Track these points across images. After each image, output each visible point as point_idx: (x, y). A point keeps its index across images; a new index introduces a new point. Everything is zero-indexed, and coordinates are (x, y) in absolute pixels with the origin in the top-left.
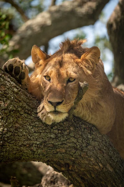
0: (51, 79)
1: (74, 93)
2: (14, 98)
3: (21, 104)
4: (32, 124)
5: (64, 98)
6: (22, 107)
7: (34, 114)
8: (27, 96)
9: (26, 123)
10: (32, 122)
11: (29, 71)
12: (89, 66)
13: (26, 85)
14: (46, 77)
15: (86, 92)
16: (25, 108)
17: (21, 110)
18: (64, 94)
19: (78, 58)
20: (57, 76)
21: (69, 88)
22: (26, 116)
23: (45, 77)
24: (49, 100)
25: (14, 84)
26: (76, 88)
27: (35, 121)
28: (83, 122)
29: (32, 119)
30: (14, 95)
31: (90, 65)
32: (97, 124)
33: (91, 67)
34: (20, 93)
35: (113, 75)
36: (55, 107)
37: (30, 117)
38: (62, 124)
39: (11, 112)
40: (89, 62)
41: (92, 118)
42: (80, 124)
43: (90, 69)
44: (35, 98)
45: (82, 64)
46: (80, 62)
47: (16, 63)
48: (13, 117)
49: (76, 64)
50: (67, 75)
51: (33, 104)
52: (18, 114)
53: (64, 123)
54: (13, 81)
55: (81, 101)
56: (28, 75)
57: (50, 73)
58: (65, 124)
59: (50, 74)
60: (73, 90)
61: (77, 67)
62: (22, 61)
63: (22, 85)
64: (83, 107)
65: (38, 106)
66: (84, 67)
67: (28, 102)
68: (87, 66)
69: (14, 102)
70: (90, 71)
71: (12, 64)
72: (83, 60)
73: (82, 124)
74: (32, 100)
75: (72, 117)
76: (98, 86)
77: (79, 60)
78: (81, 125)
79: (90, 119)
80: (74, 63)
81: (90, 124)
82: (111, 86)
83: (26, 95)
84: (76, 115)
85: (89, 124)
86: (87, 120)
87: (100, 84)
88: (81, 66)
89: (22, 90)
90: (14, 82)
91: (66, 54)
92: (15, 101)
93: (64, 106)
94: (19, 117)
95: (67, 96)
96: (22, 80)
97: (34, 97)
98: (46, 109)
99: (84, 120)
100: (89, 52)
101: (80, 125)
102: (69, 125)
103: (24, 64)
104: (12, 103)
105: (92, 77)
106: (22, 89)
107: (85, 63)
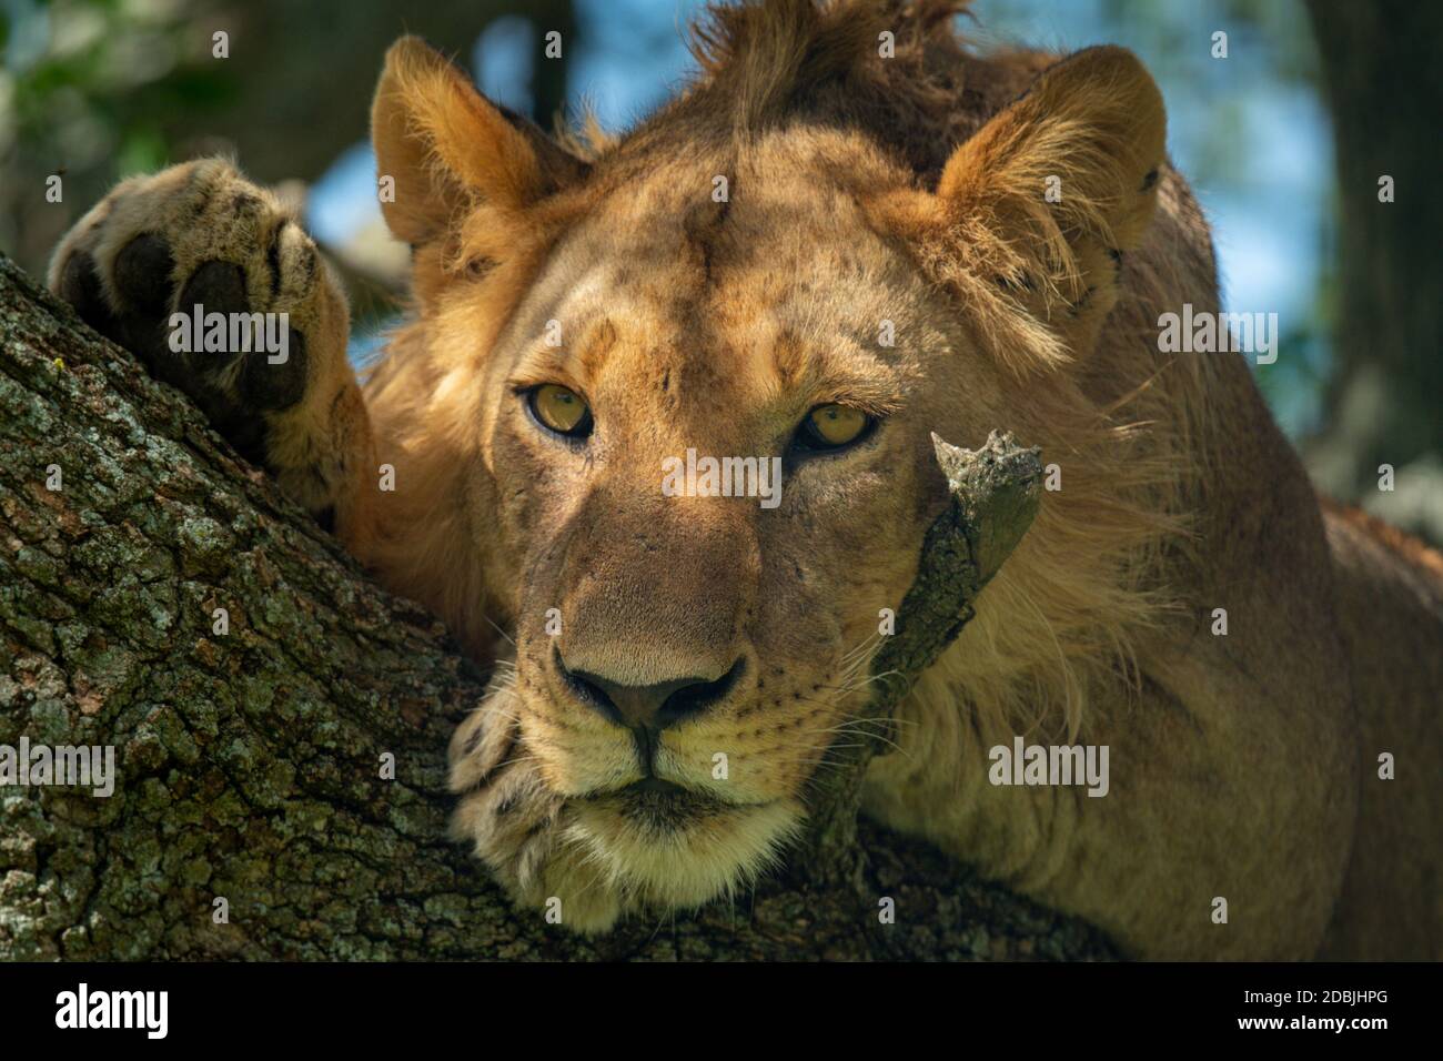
0: (602, 428)
1: (867, 574)
2: (178, 618)
3: (258, 693)
4: (390, 927)
5: (755, 634)
6: (269, 731)
7: (408, 807)
8: (329, 600)
9: (318, 906)
10: (388, 899)
11: (355, 314)
12: (1040, 271)
13: (315, 471)
14: (544, 394)
15: (1006, 549)
16: (307, 736)
17: (262, 764)
18: (749, 594)
19: (913, 185)
20: (674, 386)
21: (810, 523)
22: (319, 825)
23: (529, 393)
24: (573, 662)
25: (185, 466)
26: (889, 527)
27: (422, 885)
28: (974, 894)
29: (384, 869)
30: (180, 593)
31: (1051, 268)
32: (1137, 917)
33: (1065, 288)
34: (248, 561)
35: (1320, 356)
36: (646, 746)
37: (370, 836)
38: (735, 922)
39: (151, 784)
40: (1038, 227)
41: (1079, 856)
42: (946, 924)
43: (1050, 303)
44: (424, 622)
45: (950, 247)
46: (935, 231)
47: (209, 225)
48: (164, 842)
49: (887, 253)
50: (784, 374)
51: (398, 693)
52: (228, 808)
53: (760, 913)
54: (167, 422)
55: (956, 661)
56: (339, 354)
57: (590, 352)
58: (772, 918)
59: (591, 367)
60: (850, 542)
61: (894, 278)
62: (274, 202)
63: (272, 472)
64: (976, 724)
65: (458, 718)
66: (974, 284)
67: (339, 673)
68: (1010, 271)
69: (185, 669)
70: (1055, 325)
71: (161, 234)
72: (966, 202)
73: (970, 916)
74: (386, 644)
75: (850, 838)
76: (1155, 493)
77: (925, 206)
78: (950, 938)
79: (1057, 860)
80: (865, 234)
81: (1059, 921)
82: (1306, 480)
83: (314, 592)
84: (900, 820)
85: (1042, 925)
86: (1018, 877)
87: (1169, 467)
88: (950, 272)
89: (272, 527)
90: (185, 442)
91: (769, 143)
92: (195, 662)
93: (751, 725)
94: (238, 844)
95: (780, 609)
96: (269, 416)
97: (409, 617)
98: (549, 770)
99: (991, 876)
100: (1040, 116)
101: (939, 933)
102: (820, 936)
103: (292, 234)
104: (163, 679)
105: (1068, 401)
106: (277, 517)
107: (984, 236)
